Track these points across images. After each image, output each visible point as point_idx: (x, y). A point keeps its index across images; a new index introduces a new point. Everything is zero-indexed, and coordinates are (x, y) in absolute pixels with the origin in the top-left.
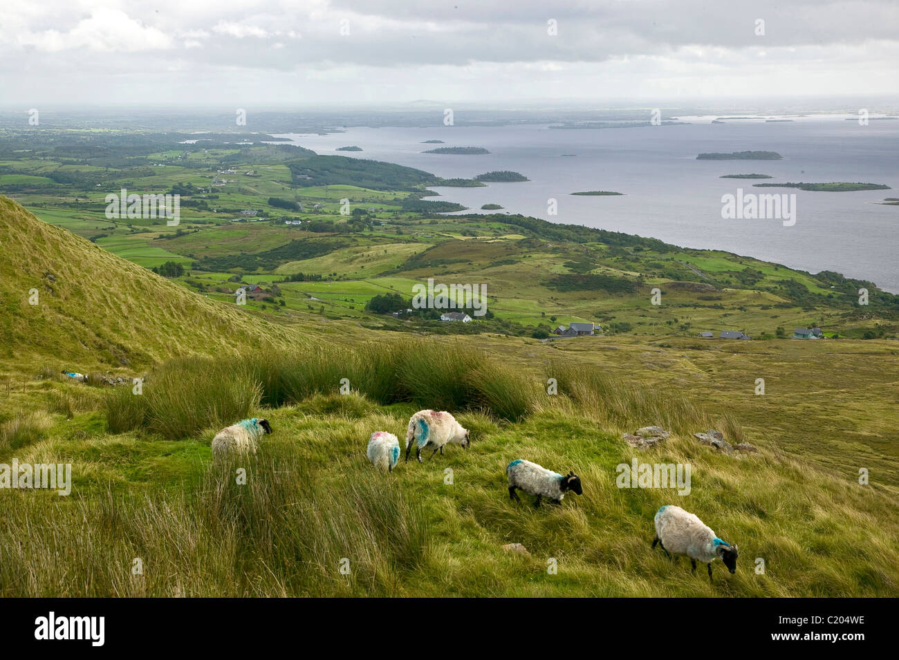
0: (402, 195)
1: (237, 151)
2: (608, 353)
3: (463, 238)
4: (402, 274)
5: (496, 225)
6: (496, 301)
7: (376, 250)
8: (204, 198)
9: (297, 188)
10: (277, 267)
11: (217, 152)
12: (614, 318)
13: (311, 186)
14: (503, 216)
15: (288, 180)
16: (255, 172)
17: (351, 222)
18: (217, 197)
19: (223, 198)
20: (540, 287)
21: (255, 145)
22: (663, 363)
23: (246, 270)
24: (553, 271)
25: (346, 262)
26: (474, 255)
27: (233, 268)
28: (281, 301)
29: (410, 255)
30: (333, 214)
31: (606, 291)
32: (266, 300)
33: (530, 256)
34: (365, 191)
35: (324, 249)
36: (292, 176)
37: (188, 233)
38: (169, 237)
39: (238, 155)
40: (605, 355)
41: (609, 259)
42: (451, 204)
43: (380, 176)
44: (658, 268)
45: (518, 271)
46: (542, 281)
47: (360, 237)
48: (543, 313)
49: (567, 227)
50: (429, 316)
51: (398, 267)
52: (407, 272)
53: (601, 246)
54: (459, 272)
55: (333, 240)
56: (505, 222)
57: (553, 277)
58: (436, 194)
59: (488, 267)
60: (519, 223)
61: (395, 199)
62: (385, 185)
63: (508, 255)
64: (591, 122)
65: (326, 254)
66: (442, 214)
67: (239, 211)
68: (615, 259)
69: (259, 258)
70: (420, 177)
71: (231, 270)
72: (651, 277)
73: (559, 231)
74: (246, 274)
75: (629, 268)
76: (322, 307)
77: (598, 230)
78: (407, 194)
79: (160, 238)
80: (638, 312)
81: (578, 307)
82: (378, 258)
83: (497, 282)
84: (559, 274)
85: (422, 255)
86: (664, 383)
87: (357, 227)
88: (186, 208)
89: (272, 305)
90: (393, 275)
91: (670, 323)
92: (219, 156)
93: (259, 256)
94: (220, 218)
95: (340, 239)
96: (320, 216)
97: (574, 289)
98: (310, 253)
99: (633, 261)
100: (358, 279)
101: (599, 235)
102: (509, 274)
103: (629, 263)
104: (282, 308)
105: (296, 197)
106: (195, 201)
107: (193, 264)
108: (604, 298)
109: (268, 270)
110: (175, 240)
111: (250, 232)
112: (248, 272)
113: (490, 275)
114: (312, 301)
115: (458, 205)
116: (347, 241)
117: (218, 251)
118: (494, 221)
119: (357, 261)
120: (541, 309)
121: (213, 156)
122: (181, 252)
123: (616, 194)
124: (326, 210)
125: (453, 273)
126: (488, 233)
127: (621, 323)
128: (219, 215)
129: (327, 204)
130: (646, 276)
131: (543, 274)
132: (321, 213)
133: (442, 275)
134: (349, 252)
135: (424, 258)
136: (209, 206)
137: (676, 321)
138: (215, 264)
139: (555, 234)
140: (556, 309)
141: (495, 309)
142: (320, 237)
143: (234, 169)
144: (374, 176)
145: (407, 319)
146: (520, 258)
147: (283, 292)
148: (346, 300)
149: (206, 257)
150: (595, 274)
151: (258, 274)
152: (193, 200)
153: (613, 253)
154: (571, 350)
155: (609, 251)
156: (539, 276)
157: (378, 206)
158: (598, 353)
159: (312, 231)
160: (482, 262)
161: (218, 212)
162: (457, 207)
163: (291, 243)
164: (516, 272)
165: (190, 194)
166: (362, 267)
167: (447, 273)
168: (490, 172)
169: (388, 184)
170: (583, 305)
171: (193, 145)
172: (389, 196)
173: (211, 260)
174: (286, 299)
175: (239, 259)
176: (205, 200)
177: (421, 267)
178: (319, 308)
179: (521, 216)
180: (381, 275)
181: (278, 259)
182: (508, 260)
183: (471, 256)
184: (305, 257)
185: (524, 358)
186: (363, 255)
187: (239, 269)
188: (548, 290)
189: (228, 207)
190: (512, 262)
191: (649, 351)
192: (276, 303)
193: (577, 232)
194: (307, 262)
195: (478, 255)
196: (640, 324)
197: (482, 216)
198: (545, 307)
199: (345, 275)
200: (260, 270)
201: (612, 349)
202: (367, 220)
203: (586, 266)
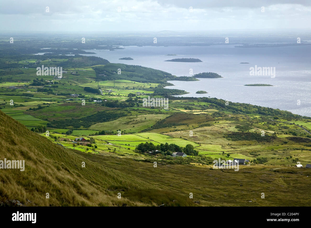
0: (154, 85)
1: (67, 60)
2: (246, 175)
3: (185, 111)
4: (153, 131)
5: (203, 104)
6: (200, 145)
7: (140, 117)
8: (50, 87)
9: (99, 81)
10: (90, 126)
11: (56, 60)
12: (260, 155)
13: (106, 80)
14: (207, 98)
15: (94, 77)
16: (77, 73)
17: (127, 101)
18: (57, 87)
19: (60, 87)
20: (223, 138)
21: (76, 56)
22: (269, 180)
23: (74, 127)
24: (230, 130)
25: (125, 124)
26: (190, 121)
27: (68, 126)
28: (95, 146)
29: (158, 121)
30: (118, 96)
31: (257, 141)
32: (88, 145)
33: (218, 122)
34: (135, 83)
35: (114, 117)
36: (96, 75)
37: (44, 107)
38: (34, 110)
39: (67, 62)
40: (245, 176)
41: (260, 123)
42: (180, 90)
43: (142, 75)
44: (285, 128)
45: (212, 130)
46: (224, 136)
47: (133, 110)
48: (223, 152)
49: (241, 105)
50: (166, 154)
51: (152, 127)
52: (156, 130)
53: (256, 116)
54: (182, 130)
55: (119, 112)
56: (208, 102)
57: (230, 133)
58: (172, 85)
59: (197, 128)
60: (215, 102)
61: (151, 88)
62: (145, 80)
63: (207, 121)
64: (258, 43)
65: (115, 120)
66: (175, 96)
67: (69, 94)
68: (263, 123)
69: (81, 121)
70: (164, 75)
71: (67, 127)
72: (280, 134)
73: (236, 107)
74: (75, 130)
75: (270, 129)
76: (115, 149)
77: (257, 106)
78: (157, 85)
79: (30, 110)
80: (272, 152)
81: (242, 149)
82: (142, 122)
83: (201, 136)
84: (233, 132)
85: (164, 120)
86: (264, 189)
87: (131, 104)
88: (41, 93)
89: (91, 148)
90: (149, 131)
91: (288, 158)
92: (57, 63)
93: (81, 120)
94: (59, 98)
95: (122, 112)
96: (111, 97)
97: (240, 140)
98: (107, 119)
99: (273, 125)
100: (131, 133)
101: (257, 109)
102: (207, 131)
103: (270, 126)
104: (96, 149)
105: (98, 86)
106: (46, 89)
107: (48, 124)
108: (255, 145)
109: (86, 127)
110: (38, 111)
111: (76, 107)
112: (76, 128)
113: (197, 132)
114: (110, 145)
115: (184, 91)
116: (126, 113)
117: (60, 117)
118: (201, 101)
119: (131, 123)
120: (223, 150)
121: (53, 63)
122: (41, 117)
123: (269, 85)
124: (114, 94)
125: (179, 130)
126: (199, 108)
127: (262, 158)
128: (58, 96)
129: (114, 90)
130: (278, 133)
131: (225, 132)
132: (111, 95)
133: (174, 131)
134: (127, 118)
135: (165, 122)
136: (54, 91)
137: (291, 157)
138: (59, 124)
139: (234, 109)
140: (230, 150)
141: (200, 149)
142: (112, 110)
143: (66, 71)
144: (140, 75)
145: (156, 155)
146: (213, 123)
147: (96, 141)
148: (126, 145)
149: (54, 121)
150: (251, 132)
151: (81, 130)
152: (45, 88)
153: (263, 120)
154: (230, 173)
155: (260, 119)
156: (223, 132)
157: (141, 91)
158: (242, 174)
159: (108, 107)
160: (194, 125)
161: (58, 95)
162: (183, 92)
163: (97, 113)
164: (211, 130)
165: (43, 85)
166: (134, 126)
167: (176, 130)
168: (201, 73)
169: (147, 79)
170: (244, 148)
171: (42, 56)
172: (147, 86)
173: (57, 122)
174: (97, 144)
175: (71, 122)
176: (51, 88)
177: (163, 127)
178: (114, 149)
179: (216, 99)
180: (143, 131)
181: (91, 122)
182: (207, 124)
183: (189, 121)
184: (104, 121)
185: (207, 176)
186: (134, 120)
187: (71, 127)
188: (227, 140)
189: (63, 92)
190: (209, 125)
191: (266, 174)
192: (93, 147)
193: (245, 107)
194: (106, 124)
195: (192, 121)
196: (272, 158)
197: (196, 99)
198: (225, 149)
199: (125, 131)
200: (82, 127)
201: (249, 173)
202: (136, 100)
203: (247, 127)
